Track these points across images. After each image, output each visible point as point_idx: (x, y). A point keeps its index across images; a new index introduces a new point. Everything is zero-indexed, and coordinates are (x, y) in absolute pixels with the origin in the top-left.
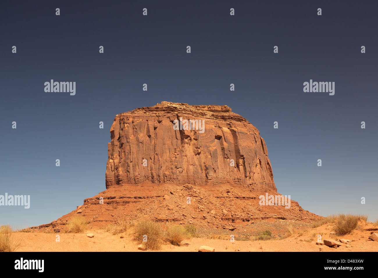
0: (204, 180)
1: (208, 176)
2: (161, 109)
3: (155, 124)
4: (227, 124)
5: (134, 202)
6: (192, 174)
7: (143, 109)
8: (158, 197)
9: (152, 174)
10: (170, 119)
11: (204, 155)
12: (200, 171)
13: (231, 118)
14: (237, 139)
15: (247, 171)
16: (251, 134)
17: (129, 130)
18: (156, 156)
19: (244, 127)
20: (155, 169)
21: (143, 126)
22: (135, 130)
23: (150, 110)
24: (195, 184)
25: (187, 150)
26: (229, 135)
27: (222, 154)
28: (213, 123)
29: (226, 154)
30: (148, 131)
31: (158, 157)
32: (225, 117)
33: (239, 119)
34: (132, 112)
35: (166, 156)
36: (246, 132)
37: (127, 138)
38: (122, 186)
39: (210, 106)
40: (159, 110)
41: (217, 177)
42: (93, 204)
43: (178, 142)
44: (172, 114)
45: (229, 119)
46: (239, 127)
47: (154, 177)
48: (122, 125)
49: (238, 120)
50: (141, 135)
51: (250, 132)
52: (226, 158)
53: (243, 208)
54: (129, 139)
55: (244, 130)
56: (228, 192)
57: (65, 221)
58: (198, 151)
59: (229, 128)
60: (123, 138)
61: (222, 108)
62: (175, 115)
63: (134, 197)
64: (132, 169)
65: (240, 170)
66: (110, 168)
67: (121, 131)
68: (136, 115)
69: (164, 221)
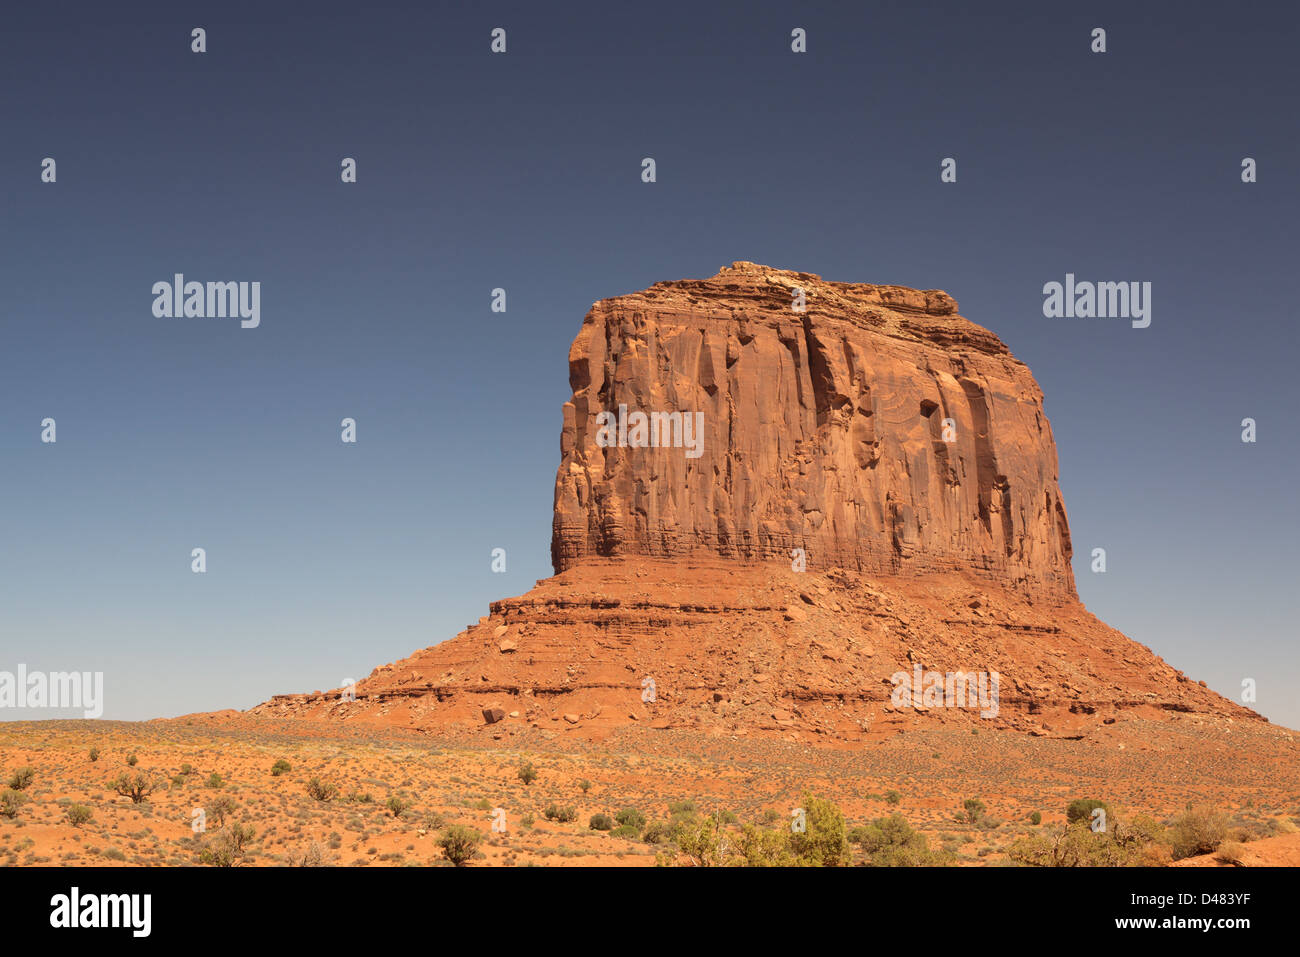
0: (888, 558)
1: (902, 545)
2: (749, 292)
3: (731, 348)
4: (951, 360)
5: (687, 623)
6: (850, 533)
7: (684, 285)
8: (764, 609)
9: (721, 525)
10: (779, 332)
11: (886, 468)
12: (875, 524)
13: (965, 340)
14: (986, 419)
15: (1015, 532)
16: (1028, 402)
17: (647, 361)
18: (735, 464)
19: (1005, 376)
20: (731, 507)
21: (690, 351)
22: (663, 362)
23: (708, 292)
24: (860, 569)
25: (836, 450)
26: (958, 403)
27: (937, 469)
28: (911, 356)
29: (952, 469)
30: (707, 369)
31: (744, 467)
32: (944, 335)
33: (989, 345)
34: (650, 296)
35: (768, 462)
36: (1013, 395)
37: (638, 392)
38: (622, 563)
39: (889, 289)
40: (739, 297)
41: (923, 548)
42: (546, 623)
43: (806, 416)
44: (785, 313)
45: (956, 341)
46: (991, 374)
47: (728, 537)
48: (616, 342)
49: (984, 348)
50: (684, 382)
51: (1025, 396)
52: (949, 482)
53: (1042, 666)
54: (649, 394)
55: (1006, 386)
56: (975, 605)
57: (480, 680)
58: (873, 453)
59: (956, 377)
60: (623, 390)
61: (927, 301)
62: (797, 318)
63: (678, 605)
64: (655, 504)
65: (992, 528)
66: (575, 495)
67: (611, 364)
68: (664, 308)
69: (831, 698)
